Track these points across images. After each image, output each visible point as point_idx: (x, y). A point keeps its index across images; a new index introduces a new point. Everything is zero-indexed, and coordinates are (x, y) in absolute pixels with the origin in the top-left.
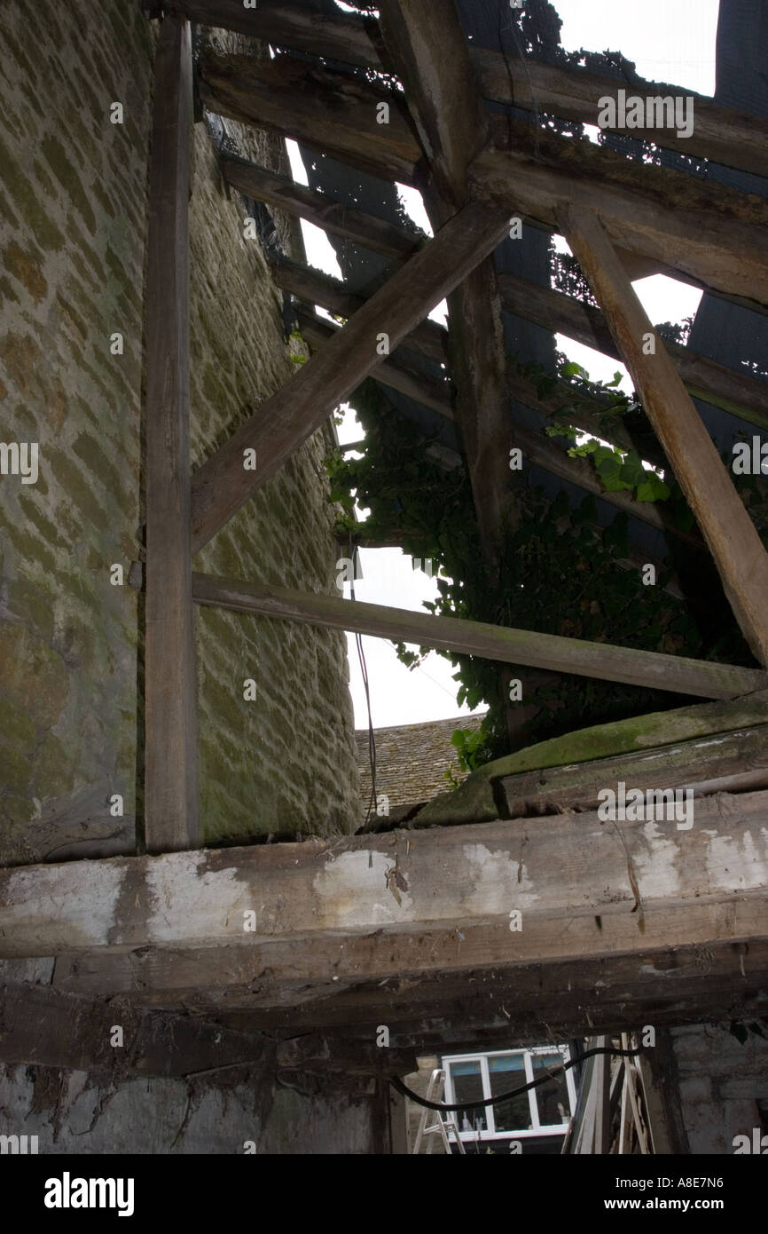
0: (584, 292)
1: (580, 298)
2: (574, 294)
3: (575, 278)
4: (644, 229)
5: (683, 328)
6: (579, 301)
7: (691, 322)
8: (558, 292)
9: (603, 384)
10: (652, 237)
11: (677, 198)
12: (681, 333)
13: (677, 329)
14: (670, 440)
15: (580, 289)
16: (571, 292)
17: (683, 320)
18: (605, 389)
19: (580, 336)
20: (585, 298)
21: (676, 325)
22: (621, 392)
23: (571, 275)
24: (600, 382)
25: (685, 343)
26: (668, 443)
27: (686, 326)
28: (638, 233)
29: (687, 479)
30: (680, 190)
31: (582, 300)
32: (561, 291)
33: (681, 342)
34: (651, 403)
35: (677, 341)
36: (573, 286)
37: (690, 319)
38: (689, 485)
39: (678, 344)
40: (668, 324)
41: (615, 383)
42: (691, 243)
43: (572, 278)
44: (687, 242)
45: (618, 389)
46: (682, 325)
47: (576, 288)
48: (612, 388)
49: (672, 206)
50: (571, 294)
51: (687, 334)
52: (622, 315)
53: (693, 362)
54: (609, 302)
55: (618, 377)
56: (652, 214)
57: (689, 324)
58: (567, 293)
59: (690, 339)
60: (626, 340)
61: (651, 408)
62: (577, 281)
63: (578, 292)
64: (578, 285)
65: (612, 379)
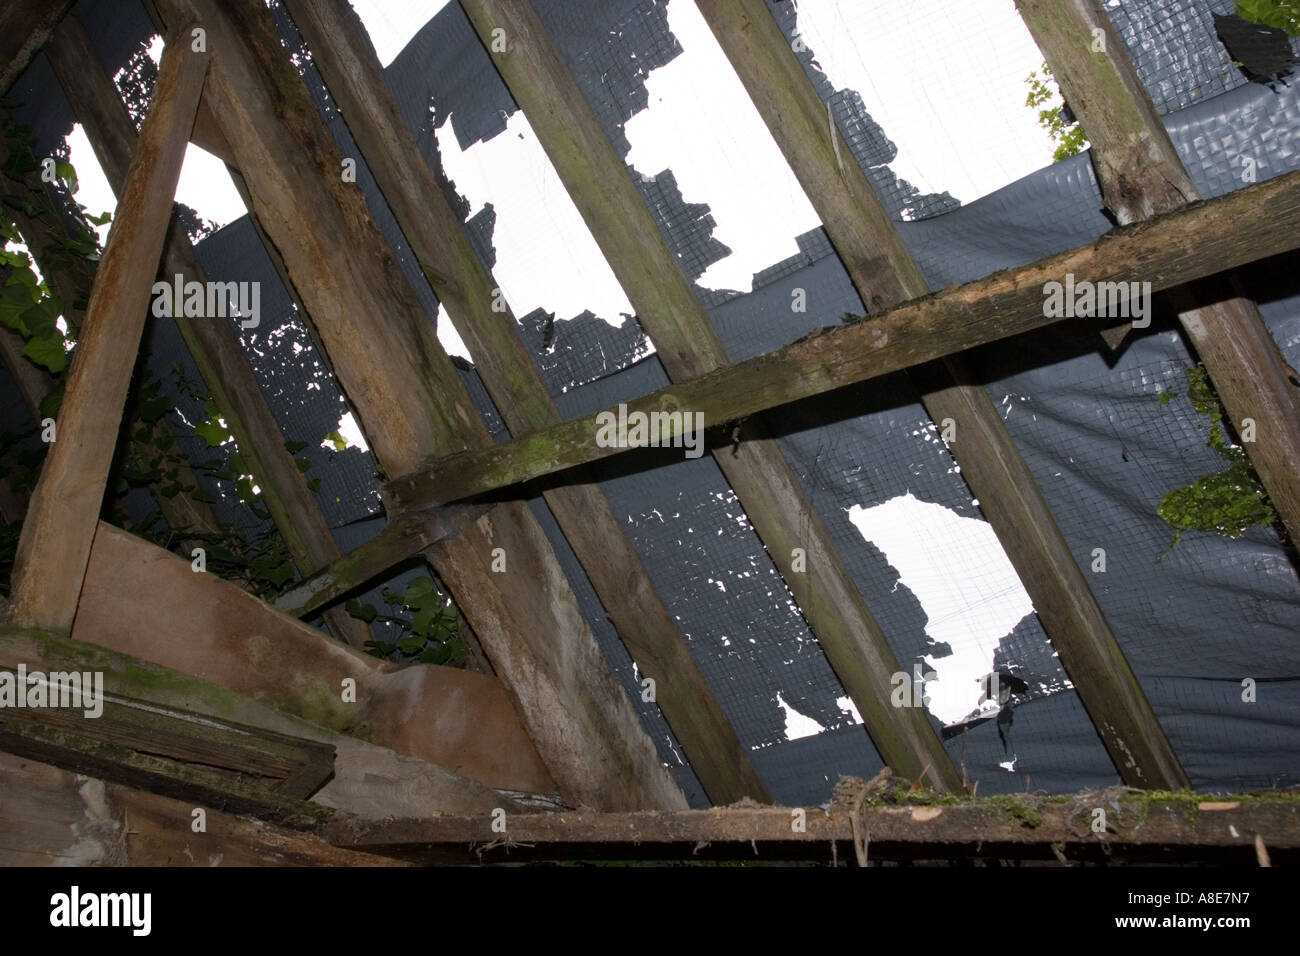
0: (141, 113)
1: (134, 114)
2: (130, 106)
3: (144, 91)
4: (240, 109)
5: (204, 227)
6: (129, 116)
7: (215, 229)
8: (117, 89)
9: (84, 212)
10: (242, 122)
11: (290, 114)
12: (199, 231)
13: (198, 224)
14: (100, 309)
15: (140, 106)
16: (129, 100)
17: (210, 221)
18: (83, 217)
19: (101, 147)
20: (138, 119)
21: (201, 220)
22: (97, 234)
23: (142, 86)
24: (84, 208)
25: (195, 242)
26: (96, 311)
27: (208, 229)
28: (233, 108)
29: (85, 359)
30: (300, 111)
31: (133, 117)
32: (120, 90)
33: (192, 238)
34: (111, 262)
35: (190, 234)
36: (136, 97)
37: (217, 226)
38: (83, 365)
39: (188, 238)
40: (195, 212)
41: (98, 222)
42: (270, 160)
43: (141, 90)
44: (268, 154)
45: (97, 229)
46: (206, 225)
47: (137, 102)
48: (90, 224)
49: (281, 116)
50: (128, 102)
51: (203, 236)
52: (155, 160)
53: (188, 266)
54: (153, 138)
55: (105, 218)
56: (259, 106)
57: (212, 229)
58: (124, 98)
59: (202, 242)
60: (137, 185)
61: (107, 266)
62: (144, 97)
63: (135, 107)
64: (142, 101)
65: (99, 215)
